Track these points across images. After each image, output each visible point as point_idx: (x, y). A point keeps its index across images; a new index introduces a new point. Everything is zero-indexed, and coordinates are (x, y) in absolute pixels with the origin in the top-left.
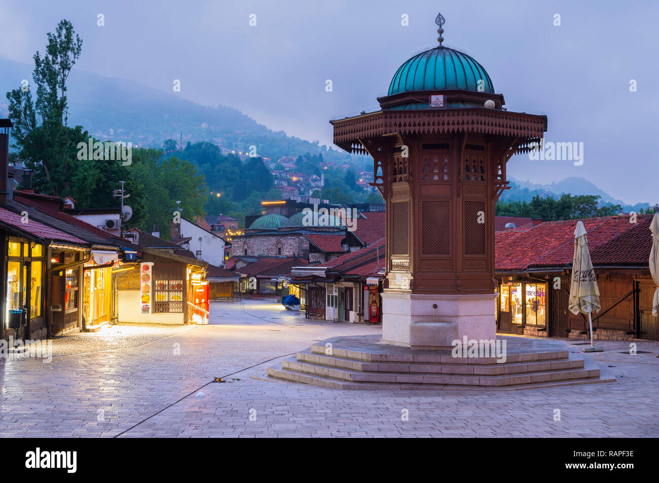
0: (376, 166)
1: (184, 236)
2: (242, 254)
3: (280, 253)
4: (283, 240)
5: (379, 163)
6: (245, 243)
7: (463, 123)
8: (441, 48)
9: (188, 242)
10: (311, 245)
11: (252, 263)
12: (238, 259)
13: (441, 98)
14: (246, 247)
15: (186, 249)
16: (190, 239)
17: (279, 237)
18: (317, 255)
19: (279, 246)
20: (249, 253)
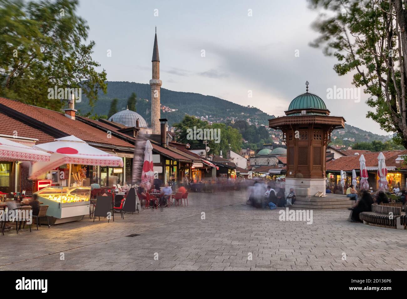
0: (284, 135)
1: (232, 157)
2: (254, 164)
3: (268, 164)
4: (270, 159)
5: (285, 134)
6: (255, 160)
7: (311, 120)
8: (307, 93)
9: (233, 160)
10: (279, 161)
11: (257, 168)
12: (253, 166)
13: (305, 111)
14: (256, 161)
15: (232, 162)
16: (234, 158)
17: (268, 158)
18: (281, 165)
19: (268, 161)
20: (257, 164)
